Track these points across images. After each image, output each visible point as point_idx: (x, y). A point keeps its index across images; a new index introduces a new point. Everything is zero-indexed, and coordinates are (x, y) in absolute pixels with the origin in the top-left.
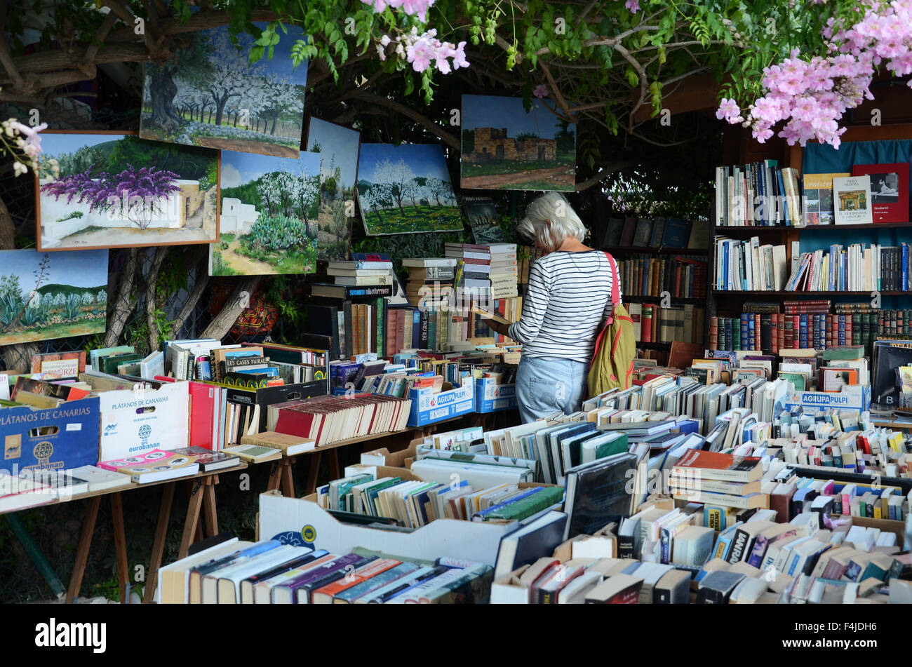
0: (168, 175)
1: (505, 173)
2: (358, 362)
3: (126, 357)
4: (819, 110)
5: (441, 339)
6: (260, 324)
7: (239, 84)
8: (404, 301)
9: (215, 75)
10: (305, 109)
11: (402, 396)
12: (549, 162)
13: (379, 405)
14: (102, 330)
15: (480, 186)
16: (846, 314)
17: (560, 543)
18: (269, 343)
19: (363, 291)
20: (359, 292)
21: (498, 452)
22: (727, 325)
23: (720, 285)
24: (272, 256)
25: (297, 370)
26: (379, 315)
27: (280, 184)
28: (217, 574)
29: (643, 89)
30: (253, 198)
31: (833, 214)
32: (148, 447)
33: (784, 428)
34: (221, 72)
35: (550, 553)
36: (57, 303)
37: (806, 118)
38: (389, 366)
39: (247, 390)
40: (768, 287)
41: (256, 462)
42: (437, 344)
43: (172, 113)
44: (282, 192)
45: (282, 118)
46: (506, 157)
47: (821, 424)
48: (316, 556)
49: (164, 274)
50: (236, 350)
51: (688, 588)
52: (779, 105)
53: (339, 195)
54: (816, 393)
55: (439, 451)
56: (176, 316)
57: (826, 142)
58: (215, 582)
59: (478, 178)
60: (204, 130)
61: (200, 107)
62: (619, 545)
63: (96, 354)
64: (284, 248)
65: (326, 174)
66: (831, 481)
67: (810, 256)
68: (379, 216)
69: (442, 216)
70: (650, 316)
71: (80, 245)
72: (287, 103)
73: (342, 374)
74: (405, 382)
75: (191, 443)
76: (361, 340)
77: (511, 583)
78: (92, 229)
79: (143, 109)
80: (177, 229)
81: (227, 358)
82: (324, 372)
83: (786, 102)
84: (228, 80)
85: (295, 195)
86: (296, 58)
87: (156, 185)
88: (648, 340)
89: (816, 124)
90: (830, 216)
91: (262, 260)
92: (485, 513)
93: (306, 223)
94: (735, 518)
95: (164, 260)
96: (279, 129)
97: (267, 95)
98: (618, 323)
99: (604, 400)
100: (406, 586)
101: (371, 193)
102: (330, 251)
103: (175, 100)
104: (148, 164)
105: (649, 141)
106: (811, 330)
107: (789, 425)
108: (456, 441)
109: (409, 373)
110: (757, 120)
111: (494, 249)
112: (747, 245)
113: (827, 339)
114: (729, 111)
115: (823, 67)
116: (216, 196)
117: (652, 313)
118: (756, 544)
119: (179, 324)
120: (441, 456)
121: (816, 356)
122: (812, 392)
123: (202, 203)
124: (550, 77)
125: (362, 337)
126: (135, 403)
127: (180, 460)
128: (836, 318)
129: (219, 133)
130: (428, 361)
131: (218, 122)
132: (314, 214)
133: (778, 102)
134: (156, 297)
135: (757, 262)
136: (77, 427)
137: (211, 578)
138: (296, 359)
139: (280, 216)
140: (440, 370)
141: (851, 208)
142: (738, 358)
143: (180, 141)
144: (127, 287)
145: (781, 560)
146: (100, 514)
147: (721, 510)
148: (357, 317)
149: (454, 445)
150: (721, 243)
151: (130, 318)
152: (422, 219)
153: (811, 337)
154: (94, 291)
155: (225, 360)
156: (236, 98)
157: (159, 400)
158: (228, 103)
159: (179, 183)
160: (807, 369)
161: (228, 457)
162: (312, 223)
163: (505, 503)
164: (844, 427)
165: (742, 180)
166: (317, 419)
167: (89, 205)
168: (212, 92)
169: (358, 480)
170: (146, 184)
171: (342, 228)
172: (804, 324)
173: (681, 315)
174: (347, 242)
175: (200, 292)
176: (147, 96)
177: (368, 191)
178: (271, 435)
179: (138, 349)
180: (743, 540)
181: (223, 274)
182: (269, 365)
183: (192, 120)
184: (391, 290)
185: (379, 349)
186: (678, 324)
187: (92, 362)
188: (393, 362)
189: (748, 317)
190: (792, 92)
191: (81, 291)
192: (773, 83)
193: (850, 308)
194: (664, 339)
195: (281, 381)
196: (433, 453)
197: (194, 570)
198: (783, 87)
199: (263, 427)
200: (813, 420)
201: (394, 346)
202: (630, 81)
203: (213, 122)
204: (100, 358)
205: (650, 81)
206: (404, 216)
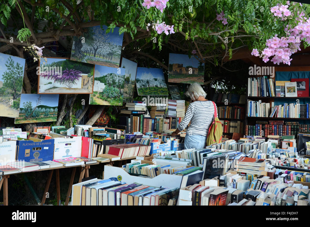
0: (78, 72)
1: (182, 78)
2: (134, 134)
3: (62, 129)
4: (284, 53)
5: (160, 129)
6: (104, 122)
7: (101, 44)
8: (149, 116)
9: (94, 42)
10: (121, 53)
11: (148, 145)
12: (196, 75)
13: (141, 147)
14: (55, 120)
15: (174, 82)
16: (289, 125)
17: (201, 180)
18: (106, 127)
19: (137, 112)
20: (135, 113)
21: (180, 157)
22: (251, 128)
23: (249, 115)
24: (109, 99)
25: (115, 135)
26: (141, 120)
27: (112, 77)
28: (91, 187)
29: (226, 51)
30: (104, 81)
31: (285, 94)
32: (68, 156)
33: (270, 156)
34: (96, 41)
35: (198, 183)
36: (43, 111)
37: (280, 55)
38: (144, 136)
39: (99, 140)
40: (264, 116)
41: (102, 162)
42: (159, 130)
43: (81, 53)
44: (113, 80)
45: (114, 56)
46: (182, 73)
47: (282, 155)
48: (122, 184)
49: (75, 104)
50: (97, 128)
51: (242, 196)
52: (271, 51)
53: (130, 82)
54: (279, 149)
55: (161, 157)
56: (78, 118)
57: (286, 63)
58: (90, 189)
59: (174, 79)
60: (90, 58)
61: (89, 51)
62: (220, 182)
63: (53, 128)
64: (113, 97)
65: (127, 75)
66: (287, 170)
67: (278, 107)
68: (142, 90)
69: (162, 91)
70: (227, 125)
71: (51, 92)
72: (116, 51)
73: (129, 138)
74: (149, 140)
75: (82, 156)
76: (135, 128)
77: (186, 189)
78: (54, 88)
79: (72, 51)
80: (80, 89)
81: (94, 130)
82: (124, 136)
83: (273, 50)
84: (98, 43)
85: (117, 81)
86: (120, 32)
87: (75, 75)
88: (226, 132)
89: (283, 57)
90: (284, 94)
91: (106, 100)
92: (176, 173)
93: (120, 90)
94: (256, 178)
95: (75, 100)
96: (113, 59)
97: (110, 48)
98: (216, 123)
99: (213, 146)
100: (151, 192)
101: (140, 82)
102: (127, 100)
103: (82, 49)
104: (73, 68)
105: (227, 70)
106: (278, 130)
107: (272, 155)
108: (166, 154)
109: (150, 138)
110: (264, 55)
111: (178, 101)
112: (258, 102)
113: (283, 133)
114: (255, 52)
115: (285, 40)
116: (93, 79)
117: (227, 123)
118: (264, 185)
119: (79, 120)
120: (162, 158)
121: (279, 138)
122: (278, 149)
123: (88, 81)
124: (197, 47)
125: (136, 127)
126: (65, 142)
127: (78, 160)
128: (286, 127)
129: (95, 59)
130: (156, 135)
131: (95, 56)
132: (123, 87)
133: (271, 50)
134: (73, 111)
135: (261, 108)
136: (47, 148)
137: (89, 188)
138: (115, 132)
139: (112, 87)
140: (160, 137)
141: (290, 92)
142: (254, 138)
143: (82, 61)
144: (64, 108)
145: (272, 190)
146: (52, 179)
147: (252, 175)
148: (134, 120)
149: (166, 155)
150: (249, 102)
151: (64, 118)
152: (156, 91)
153: (278, 132)
154: (54, 108)
155: (93, 131)
156: (100, 49)
157: (72, 142)
158: (98, 50)
159: (82, 75)
160: (276, 142)
161: (93, 160)
162: (122, 90)
163: (183, 170)
164: (290, 156)
165: (256, 82)
166: (121, 150)
167: (54, 80)
168: (93, 47)
169: (135, 164)
170: (71, 74)
171: (131, 93)
172: (275, 128)
173: (236, 124)
174: (132, 97)
175: (86, 111)
176: (73, 47)
177: (139, 82)
178: (106, 155)
179: (66, 127)
180: (260, 183)
181: (94, 104)
182: (107, 134)
183: (87, 55)
184: (146, 113)
185: (141, 131)
186: (235, 127)
187: (52, 130)
188: (145, 135)
189: (258, 125)
190: (275, 47)
191: (50, 108)
192: (269, 44)
193: (290, 123)
194: (231, 132)
195: (110, 138)
196: (159, 157)
197: (83, 186)
198: (272, 46)
199: (104, 152)
200: (280, 154)
201: (146, 130)
202: (223, 48)
203: (93, 56)
204: (55, 129)
205: (229, 48)
206: (150, 90)
